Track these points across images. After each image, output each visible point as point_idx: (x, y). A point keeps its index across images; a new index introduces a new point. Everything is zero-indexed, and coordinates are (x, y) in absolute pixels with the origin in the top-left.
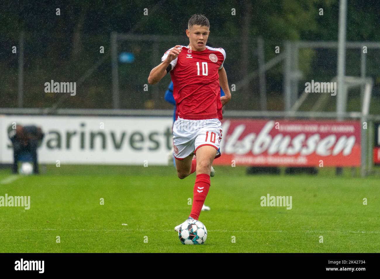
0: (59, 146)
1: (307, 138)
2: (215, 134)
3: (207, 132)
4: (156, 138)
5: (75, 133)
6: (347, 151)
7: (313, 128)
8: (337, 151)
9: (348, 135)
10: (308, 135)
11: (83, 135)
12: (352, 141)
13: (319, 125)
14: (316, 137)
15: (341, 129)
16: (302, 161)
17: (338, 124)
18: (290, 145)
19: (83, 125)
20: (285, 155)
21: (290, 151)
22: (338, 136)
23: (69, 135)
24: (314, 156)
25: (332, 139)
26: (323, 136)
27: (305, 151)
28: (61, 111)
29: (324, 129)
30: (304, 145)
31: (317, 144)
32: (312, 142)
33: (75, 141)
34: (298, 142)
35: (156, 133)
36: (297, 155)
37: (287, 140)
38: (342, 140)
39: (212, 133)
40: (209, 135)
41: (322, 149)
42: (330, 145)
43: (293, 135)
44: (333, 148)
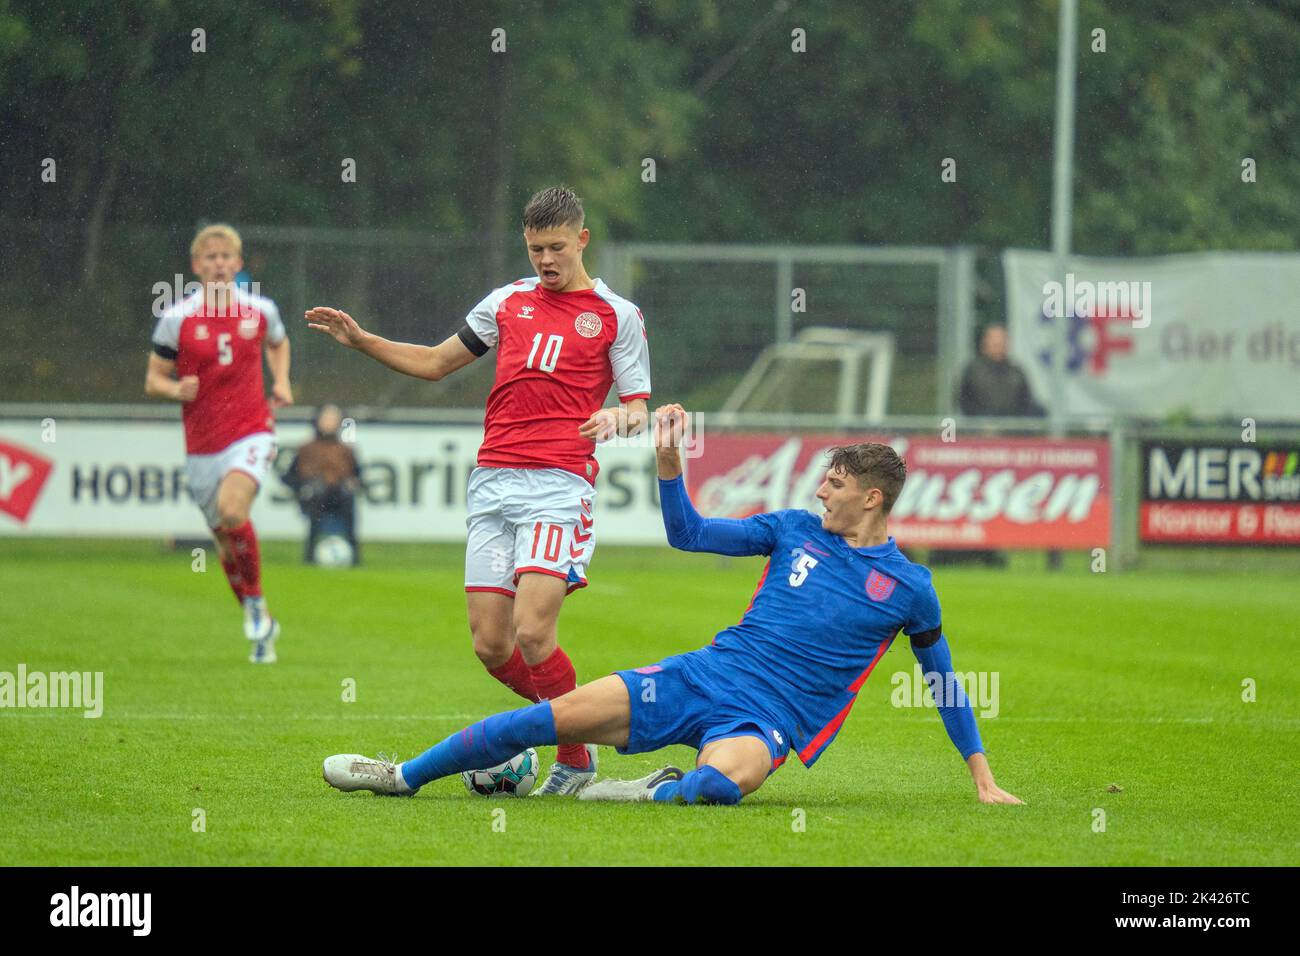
0: (393, 498)
1: (983, 481)
2: (560, 531)
3: (539, 526)
4: (624, 478)
5: (430, 467)
6: (1079, 512)
7: (998, 456)
8: (1054, 510)
9: (1081, 473)
10: (987, 472)
11: (450, 471)
12: (1089, 487)
13: (1013, 448)
14: (1005, 479)
15: (1066, 458)
16: (972, 535)
17: (1057, 447)
18: (945, 497)
19: (450, 448)
20: (933, 521)
21: (945, 512)
22: (1059, 474)
23: (418, 472)
24: (1000, 522)
25: (1043, 482)
26: (1022, 474)
27: (979, 512)
28: (398, 413)
29: (1024, 457)
30: (978, 496)
31: (1007, 493)
32: (995, 488)
33: (432, 485)
34: (962, 488)
35: (624, 468)
36: (961, 521)
37: (936, 485)
38: (1068, 485)
39: (552, 528)
40: (544, 533)
41: (1020, 508)
42: (1039, 498)
43: (951, 473)
44: (1044, 504)
